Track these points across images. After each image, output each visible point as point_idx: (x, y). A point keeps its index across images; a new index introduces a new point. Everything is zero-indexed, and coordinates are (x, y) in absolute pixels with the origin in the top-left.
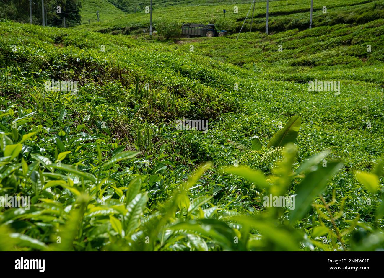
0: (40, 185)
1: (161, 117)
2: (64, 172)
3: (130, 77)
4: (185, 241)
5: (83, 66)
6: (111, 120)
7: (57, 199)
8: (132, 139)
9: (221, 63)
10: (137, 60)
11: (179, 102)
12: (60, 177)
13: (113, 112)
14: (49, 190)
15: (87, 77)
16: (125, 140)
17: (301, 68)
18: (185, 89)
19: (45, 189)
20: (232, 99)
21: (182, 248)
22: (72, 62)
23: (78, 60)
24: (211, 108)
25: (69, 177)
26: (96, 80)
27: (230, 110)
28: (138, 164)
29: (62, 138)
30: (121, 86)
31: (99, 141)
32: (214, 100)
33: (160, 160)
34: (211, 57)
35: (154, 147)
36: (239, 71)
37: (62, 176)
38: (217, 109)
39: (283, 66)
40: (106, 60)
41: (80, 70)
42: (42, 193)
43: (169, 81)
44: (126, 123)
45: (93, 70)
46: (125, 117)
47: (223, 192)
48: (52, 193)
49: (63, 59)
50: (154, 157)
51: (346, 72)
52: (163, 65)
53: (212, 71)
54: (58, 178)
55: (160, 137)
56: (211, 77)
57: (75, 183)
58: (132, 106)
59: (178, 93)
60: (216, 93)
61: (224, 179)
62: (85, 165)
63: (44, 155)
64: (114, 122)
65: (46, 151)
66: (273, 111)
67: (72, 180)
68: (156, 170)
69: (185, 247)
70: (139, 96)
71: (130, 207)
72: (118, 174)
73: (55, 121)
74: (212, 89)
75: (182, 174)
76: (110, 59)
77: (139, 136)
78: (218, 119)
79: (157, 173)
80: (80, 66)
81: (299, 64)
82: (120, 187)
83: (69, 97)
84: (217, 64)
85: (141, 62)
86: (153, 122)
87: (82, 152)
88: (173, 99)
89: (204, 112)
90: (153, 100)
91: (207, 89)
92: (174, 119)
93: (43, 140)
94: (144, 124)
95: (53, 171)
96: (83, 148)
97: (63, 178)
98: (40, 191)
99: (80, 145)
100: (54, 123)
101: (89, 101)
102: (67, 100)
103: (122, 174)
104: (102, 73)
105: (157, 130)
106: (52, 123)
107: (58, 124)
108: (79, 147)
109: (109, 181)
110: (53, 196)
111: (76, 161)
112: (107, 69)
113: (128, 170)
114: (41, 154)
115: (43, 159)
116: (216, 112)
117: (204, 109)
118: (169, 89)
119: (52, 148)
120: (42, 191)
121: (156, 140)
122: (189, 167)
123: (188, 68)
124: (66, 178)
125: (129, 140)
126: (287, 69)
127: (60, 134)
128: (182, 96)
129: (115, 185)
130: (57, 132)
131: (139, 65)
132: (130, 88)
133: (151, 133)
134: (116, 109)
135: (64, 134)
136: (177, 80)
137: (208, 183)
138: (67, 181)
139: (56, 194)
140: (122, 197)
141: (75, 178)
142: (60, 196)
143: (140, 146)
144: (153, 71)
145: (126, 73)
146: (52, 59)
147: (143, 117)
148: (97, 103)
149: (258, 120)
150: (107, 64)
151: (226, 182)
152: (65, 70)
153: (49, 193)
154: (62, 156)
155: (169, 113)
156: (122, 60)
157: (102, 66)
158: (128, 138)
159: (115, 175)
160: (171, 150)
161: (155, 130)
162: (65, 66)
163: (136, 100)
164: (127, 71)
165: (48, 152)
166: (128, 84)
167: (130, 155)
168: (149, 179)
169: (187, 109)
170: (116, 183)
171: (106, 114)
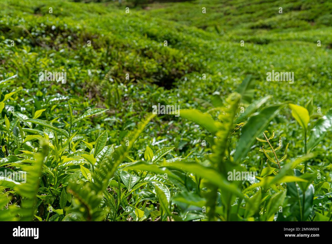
0: (21, 139)
1: (131, 78)
2: (41, 128)
3: (100, 42)
4: (150, 189)
5: (58, 33)
6: (83, 81)
7: (36, 151)
8: (102, 98)
9: (185, 27)
10: (107, 26)
11: (146, 63)
12: (37, 132)
13: (85, 75)
14: (29, 144)
15: (62, 42)
16: (97, 100)
17: (259, 31)
18: (153, 51)
19: (25, 143)
20: (196, 60)
21: (148, 194)
22: (48, 29)
23: (53, 28)
24: (177, 69)
25: (45, 132)
26: (70, 45)
27: (195, 70)
28: (109, 121)
29: (40, 98)
30: (93, 50)
31: (72, 100)
32: (180, 61)
33: (129, 117)
34: (176, 21)
35: (124, 106)
36: (203, 34)
37: (39, 131)
38: (183, 70)
39: (243, 29)
40: (78, 27)
41: (55, 36)
42: (22, 146)
43: (137, 44)
44: (97, 84)
45: (67, 37)
46: (96, 79)
47: (187, 146)
48: (32, 147)
49: (41, 27)
50: (123, 115)
51: (298, 35)
52: (131, 29)
53: (178, 34)
54: (36, 133)
55: (129, 96)
56: (177, 41)
57: (50, 137)
58: (102, 68)
59: (145, 56)
60: (182, 54)
61: (189, 134)
62: (60, 123)
63: (25, 113)
64: (86, 83)
65: (26, 110)
66: (235, 71)
67: (48, 134)
68: (125, 126)
69: (151, 194)
70: (109, 58)
71: (98, 157)
72: (89, 130)
73: (33, 83)
74: (177, 51)
75: (150, 131)
76: (82, 25)
77: (109, 96)
78: (183, 80)
79: (126, 129)
80: (55, 33)
81: (257, 27)
82: (91, 142)
83: (45, 61)
84: (182, 27)
85: (111, 27)
86: (123, 83)
87: (57, 111)
88: (141, 61)
89: (170, 73)
90: (122, 62)
91: (173, 51)
92: (142, 79)
93: (23, 100)
94: (114, 85)
95: (31, 127)
96: (58, 107)
97: (40, 133)
98: (21, 144)
99: (55, 104)
100: (33, 85)
101: (63, 64)
102: (44, 64)
103: (93, 130)
104: (75, 38)
105: (126, 90)
106: (31, 85)
107: (36, 86)
108: (54, 107)
109: (81, 137)
110: (32, 149)
111: (52, 119)
112: (80, 35)
113: (99, 127)
114: (22, 113)
115: (22, 117)
116: (182, 73)
117: (171, 70)
118: (137, 52)
119: (31, 107)
120: (22, 144)
121: (125, 99)
122: (156, 124)
123: (155, 31)
124: (42, 133)
125: (101, 99)
126: (246, 31)
127: (37, 94)
128: (150, 58)
129: (87, 140)
130: (35, 93)
131: (109, 30)
132: (100, 52)
133: (120, 93)
134: (87, 72)
135: (41, 94)
136: (145, 43)
137: (173, 138)
138: (43, 136)
139: (35, 147)
140: (92, 150)
141: (50, 133)
142: (38, 149)
143: (110, 105)
144: (122, 36)
145: (97, 38)
146: (32, 28)
147: (113, 79)
148: (70, 66)
149: (221, 79)
150: (79, 30)
151: (191, 137)
152: (42, 37)
153: (29, 146)
154: (38, 113)
155: (138, 74)
156: (93, 26)
157: (75, 32)
158: (99, 98)
159: (87, 132)
160: (139, 108)
161: (124, 91)
162: (43, 34)
163: (106, 62)
164: (98, 35)
165: (27, 111)
166: (99, 48)
167: (98, 112)
168: (118, 135)
169: (155, 71)
170: (88, 139)
171: (78, 76)
